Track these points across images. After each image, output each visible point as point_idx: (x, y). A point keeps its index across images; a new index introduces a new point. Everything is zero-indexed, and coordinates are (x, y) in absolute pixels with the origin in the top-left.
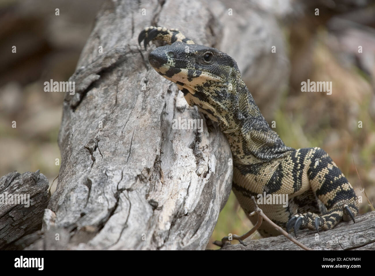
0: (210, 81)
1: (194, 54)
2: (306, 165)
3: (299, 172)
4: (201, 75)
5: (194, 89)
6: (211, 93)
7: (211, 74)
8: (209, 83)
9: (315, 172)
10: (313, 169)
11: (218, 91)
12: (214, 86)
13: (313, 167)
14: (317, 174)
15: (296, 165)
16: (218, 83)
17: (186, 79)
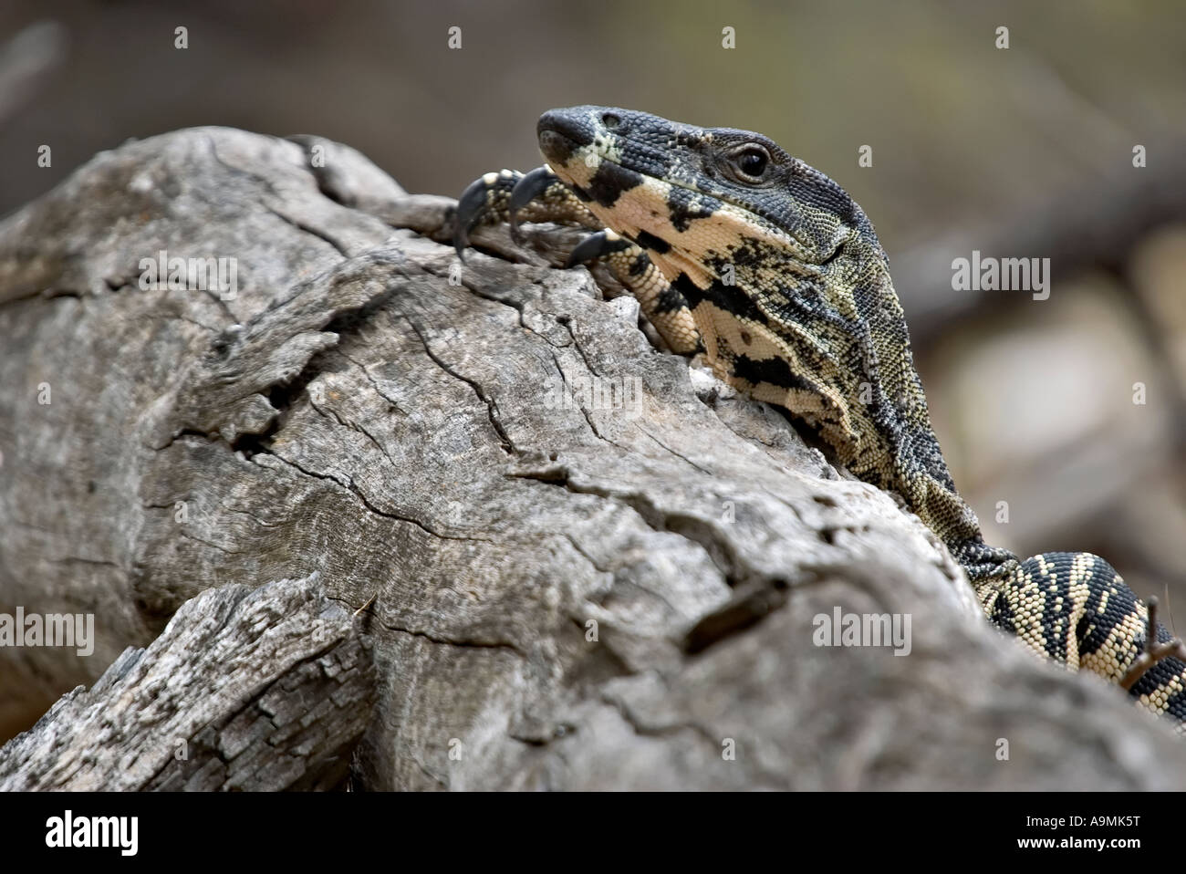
0: (755, 242)
1: (697, 141)
2: (1077, 600)
3: (1061, 621)
4: (717, 213)
5: (703, 267)
6: (767, 293)
7: (757, 217)
8: (754, 250)
9: (1103, 625)
10: (1096, 616)
11: (788, 288)
12: (776, 267)
13: (1096, 611)
14: (1109, 632)
15: (1050, 599)
16: (786, 257)
17: (667, 220)
